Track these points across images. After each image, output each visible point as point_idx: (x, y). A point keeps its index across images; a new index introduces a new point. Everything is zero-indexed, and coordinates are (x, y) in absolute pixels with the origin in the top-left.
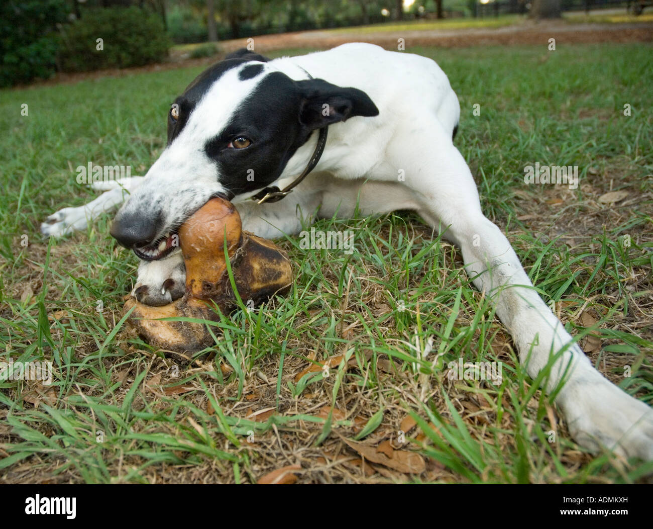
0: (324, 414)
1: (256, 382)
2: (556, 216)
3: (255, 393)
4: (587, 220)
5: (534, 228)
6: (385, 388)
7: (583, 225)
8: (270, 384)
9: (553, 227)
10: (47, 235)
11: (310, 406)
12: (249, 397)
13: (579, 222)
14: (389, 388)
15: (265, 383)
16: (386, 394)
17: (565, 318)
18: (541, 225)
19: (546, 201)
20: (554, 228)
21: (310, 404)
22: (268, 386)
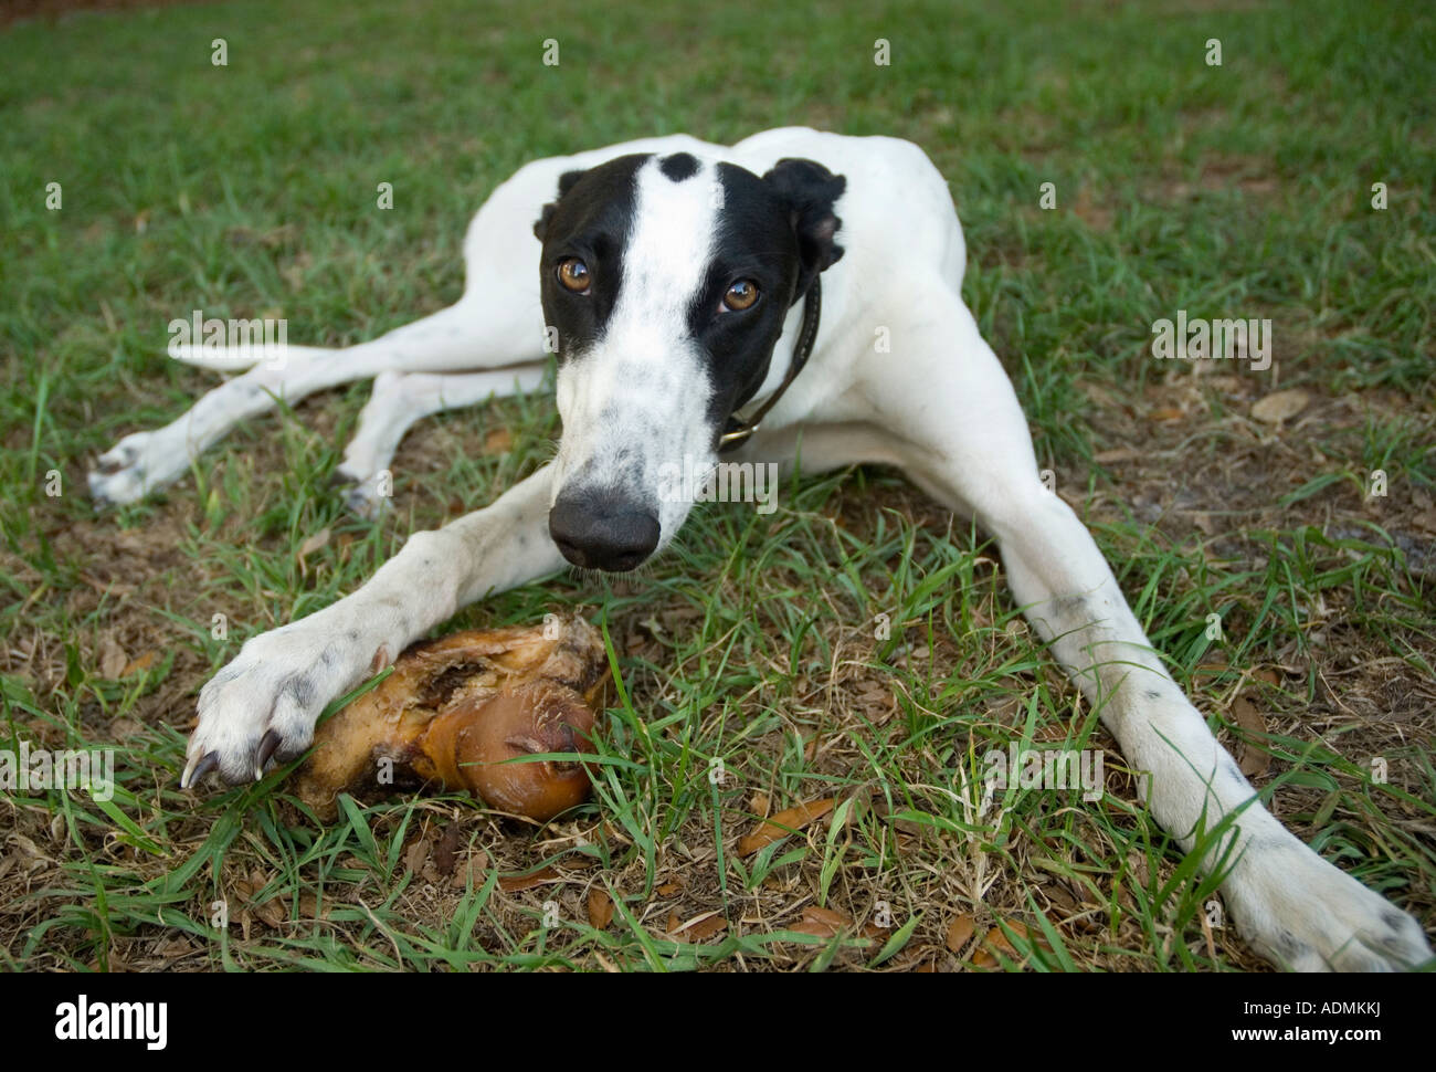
0: (810, 920)
1: (672, 861)
2: (1172, 454)
3: (672, 882)
4: (1230, 466)
5: (1130, 485)
6: (912, 869)
7: (1225, 476)
8: (696, 860)
9: (1167, 482)
10: (105, 499)
11: (780, 906)
12: (664, 891)
13: (1215, 471)
14: (918, 868)
15: (688, 860)
16: (912, 879)
17: (1204, 705)
18: (1144, 478)
19: (1149, 412)
20: (1170, 486)
21: (781, 901)
22: (693, 866)
